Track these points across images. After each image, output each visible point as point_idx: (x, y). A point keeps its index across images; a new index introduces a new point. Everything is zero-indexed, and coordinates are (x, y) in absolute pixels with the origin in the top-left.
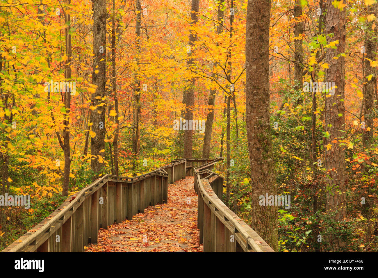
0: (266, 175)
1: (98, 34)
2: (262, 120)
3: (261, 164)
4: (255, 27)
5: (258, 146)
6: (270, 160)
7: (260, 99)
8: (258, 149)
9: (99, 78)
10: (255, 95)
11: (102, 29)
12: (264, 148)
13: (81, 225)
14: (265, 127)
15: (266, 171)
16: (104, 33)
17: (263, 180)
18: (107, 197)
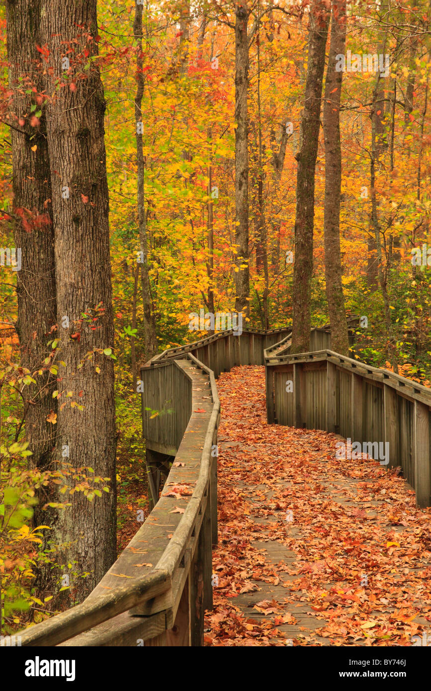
0: (339, 322)
1: (240, 189)
2: (336, 285)
3: (335, 314)
4: (329, 222)
5: (333, 302)
6: (341, 311)
7: (333, 271)
8: (333, 304)
9: (242, 234)
10: (330, 268)
11: (244, 185)
12: (337, 303)
13: (216, 355)
14: (338, 289)
15: (339, 319)
16: (246, 188)
17: (337, 325)
18: (239, 343)
